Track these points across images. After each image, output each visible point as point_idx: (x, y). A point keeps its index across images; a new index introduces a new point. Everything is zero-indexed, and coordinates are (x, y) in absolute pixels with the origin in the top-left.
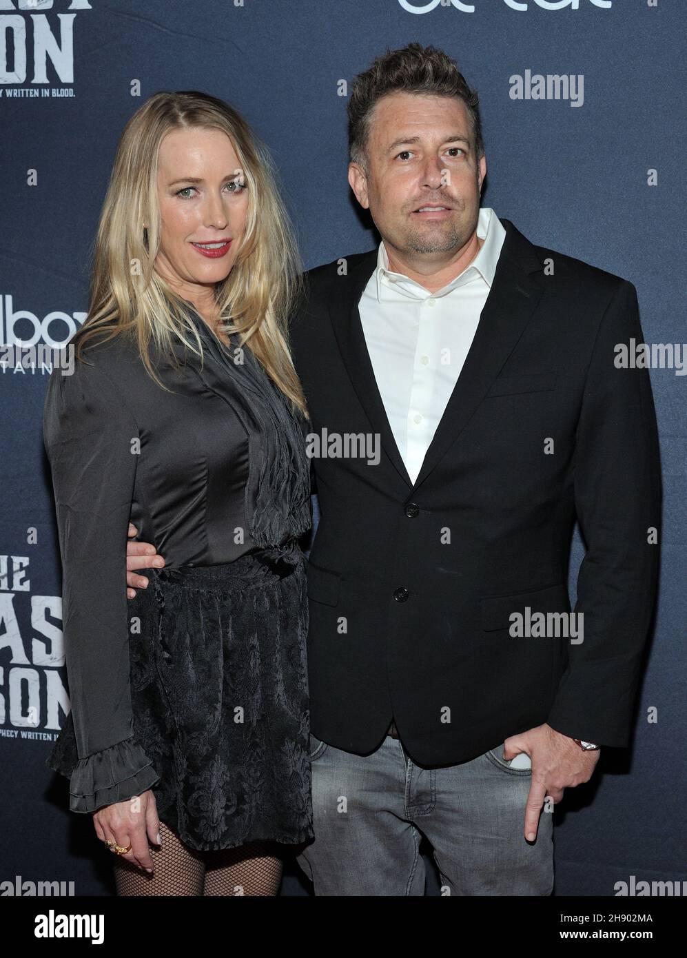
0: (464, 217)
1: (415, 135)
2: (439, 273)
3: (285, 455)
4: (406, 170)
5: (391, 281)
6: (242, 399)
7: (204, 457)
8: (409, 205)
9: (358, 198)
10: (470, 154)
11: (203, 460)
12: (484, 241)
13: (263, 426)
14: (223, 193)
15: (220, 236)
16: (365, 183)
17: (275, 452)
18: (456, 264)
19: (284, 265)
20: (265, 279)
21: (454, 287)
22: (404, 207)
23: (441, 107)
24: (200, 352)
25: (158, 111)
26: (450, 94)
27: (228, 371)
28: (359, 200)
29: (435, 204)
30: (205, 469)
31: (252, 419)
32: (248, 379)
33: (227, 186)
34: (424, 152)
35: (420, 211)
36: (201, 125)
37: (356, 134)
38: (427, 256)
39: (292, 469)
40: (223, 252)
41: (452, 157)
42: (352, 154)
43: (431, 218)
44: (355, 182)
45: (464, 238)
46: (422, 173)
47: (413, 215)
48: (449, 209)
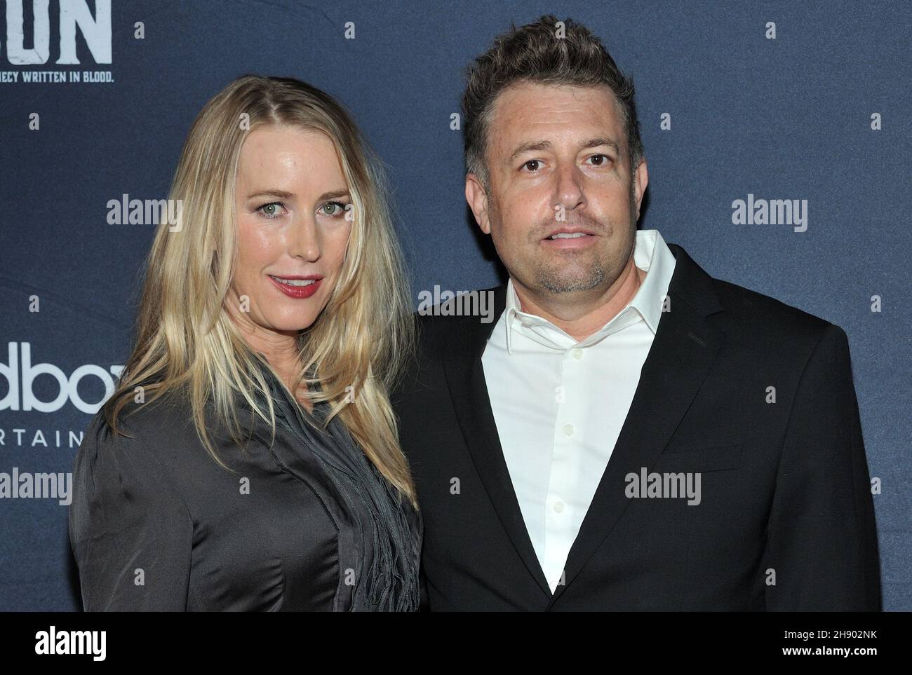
0: (612, 245)
1: (544, 139)
2: (584, 318)
3: (387, 555)
4: (534, 185)
5: (524, 325)
6: (329, 483)
7: (278, 558)
8: (538, 230)
9: (478, 219)
10: (620, 162)
11: (277, 562)
12: (646, 273)
13: (357, 517)
14: (318, 215)
15: (309, 271)
16: (486, 201)
17: (373, 551)
18: (608, 304)
19: (393, 315)
20: (366, 333)
21: (605, 334)
22: (532, 233)
23: (580, 100)
24: (271, 420)
25: (242, 100)
26: (592, 83)
27: (310, 446)
28: (479, 223)
29: (571, 228)
30: (279, 574)
31: (343, 509)
32: (337, 455)
33: (324, 206)
34: (557, 161)
35: (553, 237)
36: (299, 123)
37: (472, 137)
38: (563, 296)
39: (395, 573)
40: (310, 292)
41: (596, 166)
42: (468, 162)
43: (567, 247)
44: (474, 199)
45: (613, 271)
46: (555, 189)
47: (544, 243)
48: (592, 235)
